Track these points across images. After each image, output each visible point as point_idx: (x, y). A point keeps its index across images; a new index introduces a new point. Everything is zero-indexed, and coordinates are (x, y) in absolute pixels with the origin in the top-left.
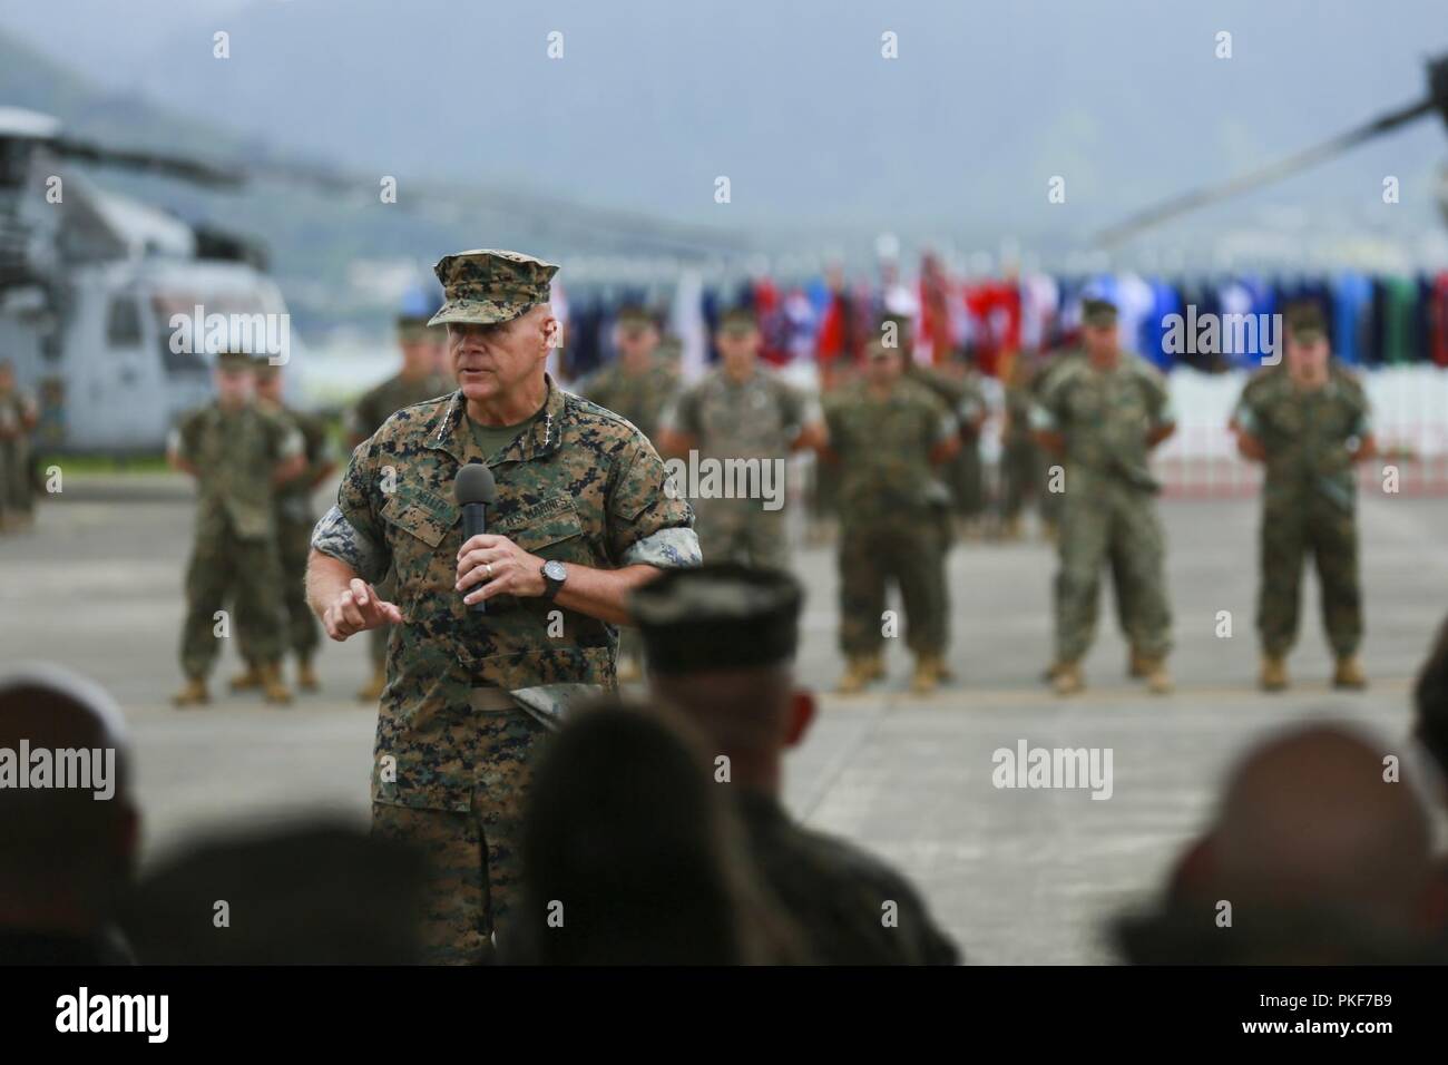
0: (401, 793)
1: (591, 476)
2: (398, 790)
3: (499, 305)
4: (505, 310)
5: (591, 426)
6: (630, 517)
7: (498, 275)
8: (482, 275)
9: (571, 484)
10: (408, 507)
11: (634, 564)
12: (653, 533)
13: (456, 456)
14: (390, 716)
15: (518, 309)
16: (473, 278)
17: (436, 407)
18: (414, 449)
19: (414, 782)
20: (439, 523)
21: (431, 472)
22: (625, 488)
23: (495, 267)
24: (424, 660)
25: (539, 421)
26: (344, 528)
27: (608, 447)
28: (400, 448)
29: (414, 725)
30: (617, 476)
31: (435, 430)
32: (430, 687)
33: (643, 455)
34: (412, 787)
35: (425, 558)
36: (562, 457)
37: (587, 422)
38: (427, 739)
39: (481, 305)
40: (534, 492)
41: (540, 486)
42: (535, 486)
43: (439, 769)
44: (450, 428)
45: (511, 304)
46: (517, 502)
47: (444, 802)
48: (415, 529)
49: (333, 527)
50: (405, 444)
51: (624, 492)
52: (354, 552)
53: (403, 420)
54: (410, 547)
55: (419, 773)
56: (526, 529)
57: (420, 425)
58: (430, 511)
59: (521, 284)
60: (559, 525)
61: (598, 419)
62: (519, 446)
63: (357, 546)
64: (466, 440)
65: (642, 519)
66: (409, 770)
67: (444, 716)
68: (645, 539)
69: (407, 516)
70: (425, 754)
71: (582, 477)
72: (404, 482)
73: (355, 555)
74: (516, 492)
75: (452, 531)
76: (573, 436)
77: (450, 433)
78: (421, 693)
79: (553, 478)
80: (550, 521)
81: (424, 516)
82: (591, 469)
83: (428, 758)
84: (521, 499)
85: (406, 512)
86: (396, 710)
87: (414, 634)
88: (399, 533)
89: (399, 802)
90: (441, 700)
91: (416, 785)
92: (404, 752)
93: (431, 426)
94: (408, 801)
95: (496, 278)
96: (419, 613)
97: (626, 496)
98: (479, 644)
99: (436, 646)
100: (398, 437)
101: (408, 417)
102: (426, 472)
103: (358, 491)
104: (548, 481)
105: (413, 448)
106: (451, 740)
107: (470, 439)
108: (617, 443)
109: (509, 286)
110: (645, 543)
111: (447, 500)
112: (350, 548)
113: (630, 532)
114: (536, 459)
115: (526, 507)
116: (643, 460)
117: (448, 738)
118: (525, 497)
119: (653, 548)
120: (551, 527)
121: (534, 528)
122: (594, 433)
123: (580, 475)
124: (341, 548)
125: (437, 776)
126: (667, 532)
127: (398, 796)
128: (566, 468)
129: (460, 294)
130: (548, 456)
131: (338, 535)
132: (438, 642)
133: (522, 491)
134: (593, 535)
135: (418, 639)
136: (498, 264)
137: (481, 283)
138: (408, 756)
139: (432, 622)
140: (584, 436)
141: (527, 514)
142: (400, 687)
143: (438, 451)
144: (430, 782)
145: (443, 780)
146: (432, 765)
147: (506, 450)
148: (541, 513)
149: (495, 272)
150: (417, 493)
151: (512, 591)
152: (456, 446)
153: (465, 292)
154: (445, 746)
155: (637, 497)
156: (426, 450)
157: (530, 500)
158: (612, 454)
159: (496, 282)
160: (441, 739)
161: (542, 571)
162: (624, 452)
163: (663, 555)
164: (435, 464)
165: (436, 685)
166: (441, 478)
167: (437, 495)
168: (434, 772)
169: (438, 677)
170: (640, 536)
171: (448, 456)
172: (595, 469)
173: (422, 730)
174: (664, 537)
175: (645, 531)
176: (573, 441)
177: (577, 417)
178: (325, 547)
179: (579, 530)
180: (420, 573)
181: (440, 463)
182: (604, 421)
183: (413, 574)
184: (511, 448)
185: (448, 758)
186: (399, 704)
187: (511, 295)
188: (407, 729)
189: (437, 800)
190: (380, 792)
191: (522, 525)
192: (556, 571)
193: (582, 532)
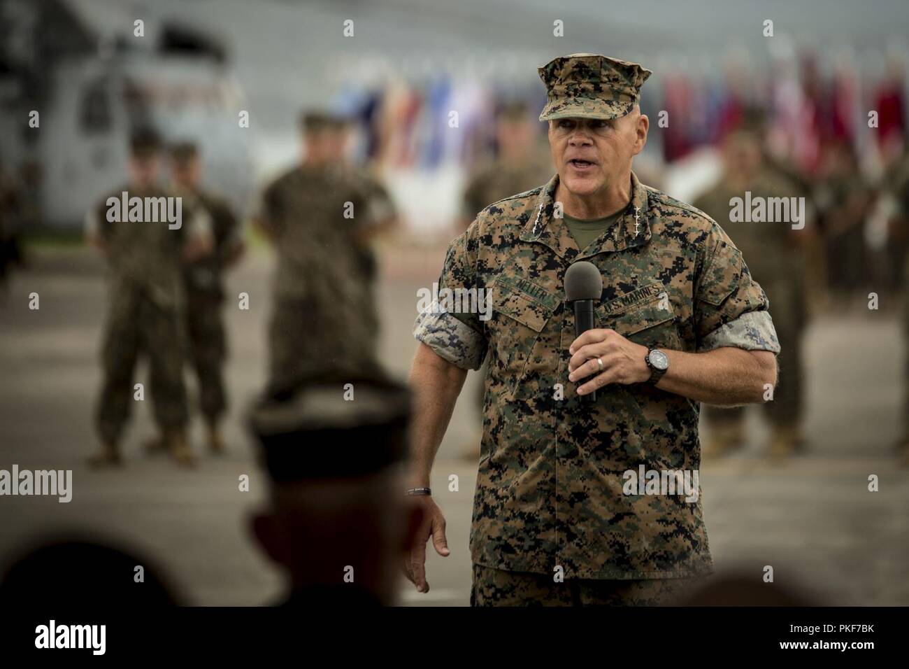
0: (505, 558)
1: (679, 266)
2: (501, 555)
3: (609, 103)
4: (615, 108)
5: (674, 218)
6: (717, 303)
7: (608, 76)
8: (593, 75)
9: (661, 274)
10: (509, 295)
11: (720, 347)
12: (738, 317)
13: (553, 248)
14: (491, 485)
15: (624, 108)
16: (583, 77)
17: (526, 202)
18: (510, 241)
19: (516, 548)
20: (541, 310)
21: (530, 263)
22: (710, 276)
23: (606, 69)
24: (526, 435)
25: (628, 214)
26: (448, 323)
27: (692, 237)
28: (497, 241)
29: (518, 495)
30: (702, 265)
31: (529, 224)
32: (533, 460)
33: (724, 245)
34: (514, 552)
35: (528, 341)
36: (651, 248)
37: (670, 214)
38: (529, 508)
39: (595, 103)
40: (629, 281)
41: (633, 275)
42: (629, 276)
43: (539, 537)
44: (544, 221)
45: (618, 103)
46: (614, 289)
47: (544, 566)
48: (518, 315)
49: (437, 323)
50: (502, 237)
51: (709, 280)
52: (459, 345)
53: (496, 214)
54: (513, 332)
55: (521, 539)
56: (623, 314)
57: (512, 219)
58: (532, 299)
59: (625, 85)
60: (654, 310)
61: (680, 211)
62: (613, 237)
63: (461, 338)
64: (559, 233)
65: (727, 305)
66: (512, 537)
67: (546, 487)
68: (730, 323)
69: (509, 304)
70: (526, 522)
71: (670, 266)
72: (504, 272)
73: (460, 347)
74: (612, 281)
75: (554, 317)
76: (659, 227)
77: (544, 227)
78: (522, 464)
79: (644, 268)
80: (646, 307)
81: (526, 303)
82: (678, 258)
83: (530, 525)
84: (618, 288)
85: (508, 300)
86: (498, 481)
87: (515, 411)
88: (502, 319)
89: (502, 566)
90: (544, 472)
91: (518, 551)
92: (507, 520)
93: (524, 220)
94: (511, 565)
95: (606, 79)
96: (522, 391)
97: (711, 284)
98: (582, 421)
99: (540, 422)
100: (493, 230)
101: (500, 211)
102: (525, 263)
103: (461, 283)
104: (640, 271)
105: (508, 239)
106: (552, 510)
107: (564, 232)
108: (700, 234)
109: (616, 87)
110: (730, 327)
111: (547, 289)
112: (455, 341)
113: (716, 317)
114: (628, 250)
115: (622, 295)
116: (724, 250)
117: (548, 508)
118: (620, 285)
119: (738, 331)
120: (647, 311)
121: (631, 313)
122: (677, 224)
123: (669, 263)
124: (448, 342)
125: (538, 543)
126: (749, 315)
127: (501, 561)
128: (655, 259)
129: (571, 93)
130: (639, 246)
131: (443, 330)
132: (541, 418)
133: (618, 280)
134: (683, 319)
135: (520, 416)
136: (609, 66)
137: (592, 83)
138: (511, 523)
139: (534, 400)
140: (669, 227)
141: (623, 300)
142: (502, 460)
143: (533, 244)
144: (532, 548)
145: (544, 546)
146: (533, 533)
147: (600, 242)
148: (636, 300)
149: (606, 73)
150: (518, 282)
151: (620, 381)
152: (552, 239)
153: (576, 91)
154: (546, 515)
155: (721, 284)
156: (522, 243)
157: (625, 288)
158: (697, 244)
159: (605, 83)
160: (541, 509)
161: (647, 360)
162: (707, 242)
163: (748, 337)
164: (533, 256)
165: (540, 458)
166: (540, 267)
167: (537, 283)
168: (535, 538)
169: (541, 451)
170: (725, 320)
171: (545, 248)
172: (682, 259)
173: (525, 499)
174: (748, 321)
175: (731, 315)
176: (659, 232)
177: (659, 209)
178: (432, 342)
179: (671, 316)
180: (524, 356)
181: (537, 254)
182: (685, 213)
183: (516, 355)
184: (605, 240)
185: (548, 526)
186: (499, 476)
187: (617, 94)
188: (511, 499)
189: (539, 564)
190: (483, 557)
191: (619, 311)
192: (660, 359)
193: (674, 317)
